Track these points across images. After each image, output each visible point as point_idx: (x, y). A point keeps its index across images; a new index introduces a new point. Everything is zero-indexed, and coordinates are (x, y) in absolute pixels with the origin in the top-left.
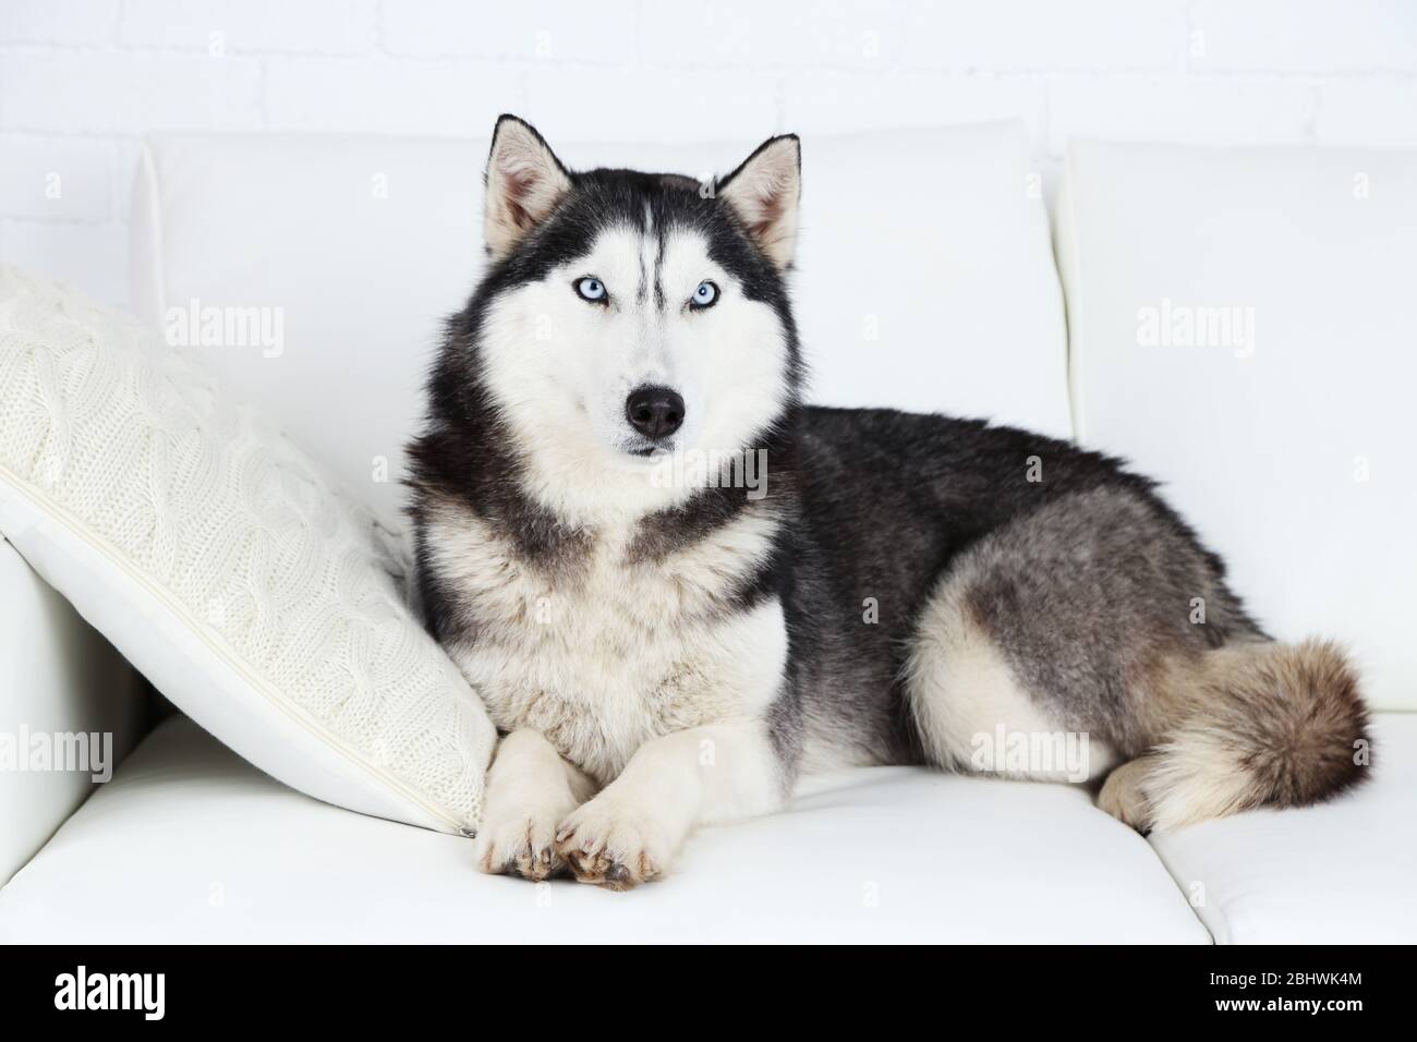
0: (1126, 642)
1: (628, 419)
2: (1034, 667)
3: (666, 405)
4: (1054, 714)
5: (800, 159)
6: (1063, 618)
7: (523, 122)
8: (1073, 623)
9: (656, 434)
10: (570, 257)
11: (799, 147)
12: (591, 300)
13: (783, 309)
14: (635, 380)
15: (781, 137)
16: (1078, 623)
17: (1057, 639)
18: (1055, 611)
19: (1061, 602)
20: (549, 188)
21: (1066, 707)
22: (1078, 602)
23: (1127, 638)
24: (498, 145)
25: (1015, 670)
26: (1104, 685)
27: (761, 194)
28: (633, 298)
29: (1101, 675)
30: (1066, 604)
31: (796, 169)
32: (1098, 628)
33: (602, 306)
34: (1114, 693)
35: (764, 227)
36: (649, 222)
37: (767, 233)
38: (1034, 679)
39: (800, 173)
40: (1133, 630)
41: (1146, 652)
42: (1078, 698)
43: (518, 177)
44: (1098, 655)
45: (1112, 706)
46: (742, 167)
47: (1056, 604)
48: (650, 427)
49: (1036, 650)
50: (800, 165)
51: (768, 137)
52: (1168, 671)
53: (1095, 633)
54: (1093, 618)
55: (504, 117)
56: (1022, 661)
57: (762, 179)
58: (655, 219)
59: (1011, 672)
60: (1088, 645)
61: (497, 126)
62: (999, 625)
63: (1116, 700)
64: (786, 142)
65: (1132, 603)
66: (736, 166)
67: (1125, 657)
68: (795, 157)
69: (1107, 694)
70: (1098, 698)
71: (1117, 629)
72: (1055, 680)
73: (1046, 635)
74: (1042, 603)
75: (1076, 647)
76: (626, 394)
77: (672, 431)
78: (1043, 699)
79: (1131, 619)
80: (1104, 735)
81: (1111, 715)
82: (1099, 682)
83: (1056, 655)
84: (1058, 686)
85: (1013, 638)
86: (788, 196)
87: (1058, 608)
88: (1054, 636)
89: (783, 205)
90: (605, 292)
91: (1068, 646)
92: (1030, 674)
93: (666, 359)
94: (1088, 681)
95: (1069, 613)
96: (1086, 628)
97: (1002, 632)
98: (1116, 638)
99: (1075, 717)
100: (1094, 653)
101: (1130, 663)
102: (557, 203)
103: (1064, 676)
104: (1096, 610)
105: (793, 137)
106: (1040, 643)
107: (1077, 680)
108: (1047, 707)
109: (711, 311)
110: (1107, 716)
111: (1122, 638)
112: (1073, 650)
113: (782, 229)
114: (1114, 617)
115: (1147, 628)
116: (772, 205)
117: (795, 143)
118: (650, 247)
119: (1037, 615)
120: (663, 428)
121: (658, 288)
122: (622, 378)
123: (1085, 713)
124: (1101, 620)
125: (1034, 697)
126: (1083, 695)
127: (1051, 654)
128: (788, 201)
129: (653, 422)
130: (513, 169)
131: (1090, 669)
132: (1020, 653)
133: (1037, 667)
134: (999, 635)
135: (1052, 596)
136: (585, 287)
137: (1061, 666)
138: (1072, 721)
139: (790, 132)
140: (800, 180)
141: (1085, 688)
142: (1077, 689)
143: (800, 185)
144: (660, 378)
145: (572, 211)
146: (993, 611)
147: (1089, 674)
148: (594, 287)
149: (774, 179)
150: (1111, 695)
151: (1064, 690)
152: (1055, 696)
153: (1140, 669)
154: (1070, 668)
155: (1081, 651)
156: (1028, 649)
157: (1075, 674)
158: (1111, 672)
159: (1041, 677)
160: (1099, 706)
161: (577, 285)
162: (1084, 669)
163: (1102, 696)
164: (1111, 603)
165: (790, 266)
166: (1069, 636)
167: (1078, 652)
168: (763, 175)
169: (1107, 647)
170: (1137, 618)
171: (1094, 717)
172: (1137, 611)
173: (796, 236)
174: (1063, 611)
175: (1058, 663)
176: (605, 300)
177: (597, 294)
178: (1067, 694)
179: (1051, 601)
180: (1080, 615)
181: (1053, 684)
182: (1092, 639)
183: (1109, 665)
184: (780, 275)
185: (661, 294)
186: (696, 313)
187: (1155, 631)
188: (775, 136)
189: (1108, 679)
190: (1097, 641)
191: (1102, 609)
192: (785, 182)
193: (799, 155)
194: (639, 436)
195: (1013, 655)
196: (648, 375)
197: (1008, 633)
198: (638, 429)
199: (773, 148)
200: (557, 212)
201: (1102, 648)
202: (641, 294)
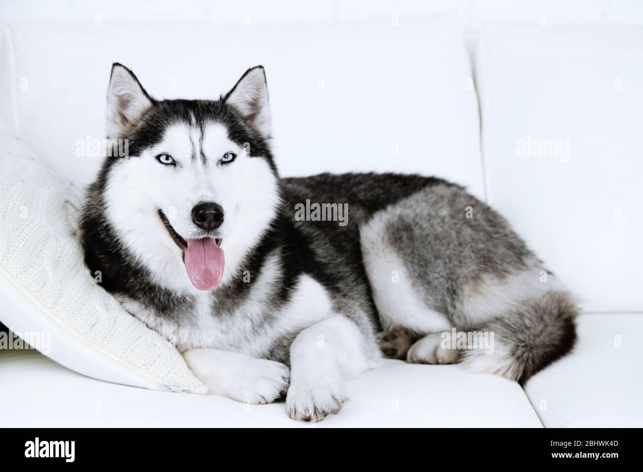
0: (465, 265)
1: (194, 222)
2: (417, 269)
3: (213, 212)
4: (421, 295)
5: (265, 79)
6: (435, 248)
7: (125, 68)
8: (440, 251)
9: (209, 228)
10: (153, 144)
11: (264, 73)
12: (166, 164)
13: (269, 158)
14: (195, 200)
15: (254, 68)
16: (442, 252)
17: (430, 258)
18: (432, 244)
19: (435, 240)
20: (140, 105)
21: (428, 293)
22: (443, 241)
23: (465, 263)
24: (112, 80)
25: (408, 269)
26: (450, 283)
27: (248, 100)
28: (189, 160)
29: (449, 278)
30: (438, 242)
31: (264, 84)
32: (452, 255)
33: (173, 166)
34: (454, 288)
35: (252, 117)
36: (194, 120)
37: (256, 120)
38: (416, 274)
39: (267, 86)
40: (469, 260)
41: (474, 271)
42: (436, 287)
43: (123, 98)
44: (450, 268)
45: (452, 295)
46: (235, 87)
47: (433, 241)
48: (206, 225)
49: (419, 262)
50: (266, 82)
51: (247, 69)
52: (484, 282)
53: (450, 258)
54: (450, 251)
55: (116, 64)
56: (412, 266)
57: (247, 91)
58: (197, 119)
59: (405, 270)
60: (445, 263)
61: (112, 69)
62: (403, 246)
63: (454, 292)
64: (257, 70)
65: (471, 247)
66: (232, 87)
67: (463, 272)
68: (263, 78)
69: (451, 287)
70: (445, 289)
71: (461, 258)
72: (426, 276)
73: (425, 255)
74: (426, 238)
75: (439, 263)
76: (191, 208)
77: (218, 226)
78: (418, 286)
79: (470, 255)
80: (444, 310)
81: (450, 299)
82: (447, 282)
83: (429, 265)
84: (427, 280)
85: (410, 254)
86: (262, 100)
87: (433, 243)
88: (430, 256)
89: (260, 105)
90: (174, 160)
91: (435, 262)
92: (414, 271)
93: (211, 188)
94: (442, 280)
95: (438, 246)
96: (446, 254)
97: (404, 250)
98: (460, 262)
99: (431, 298)
100: (448, 267)
101: (464, 275)
102: (144, 114)
103: (431, 276)
104: (452, 246)
105: (261, 67)
106: (421, 258)
107: (437, 278)
108: (418, 291)
109: (231, 164)
110: (448, 299)
111: (463, 262)
112: (437, 264)
113: (262, 117)
114: (461, 252)
115: (477, 261)
116: (255, 105)
117: (261, 70)
118: (196, 133)
119: (422, 245)
120: (213, 224)
121: (202, 153)
122: (188, 200)
123: (436, 297)
124: (453, 252)
125: (414, 285)
126: (438, 287)
127: (426, 265)
128: (262, 102)
129: (207, 221)
130: (121, 93)
131: (444, 274)
132: (411, 262)
133: (419, 270)
134: (402, 252)
135: (431, 236)
136: (163, 159)
137: (430, 271)
138: (429, 300)
139: (259, 65)
140: (267, 90)
141: (440, 283)
142: (436, 283)
143: (268, 93)
144: (209, 198)
145: (153, 118)
146: (401, 238)
147: (443, 277)
148: (167, 158)
149: (254, 91)
150: (452, 289)
151: (429, 283)
152: (423, 285)
153: (469, 278)
154: (434, 272)
155: (441, 265)
156: (416, 261)
157: (436, 275)
158: (454, 277)
159: (420, 274)
160: (445, 293)
161: (158, 158)
162: (441, 274)
163: (448, 289)
164: (460, 244)
165: (269, 137)
166: (437, 257)
167: (439, 265)
168: (248, 90)
169: (454, 265)
170: (472, 255)
171: (441, 300)
172: (473, 252)
173: (270, 120)
174: (436, 245)
175: (429, 269)
176: (174, 163)
177: (170, 161)
178: (430, 285)
179: (430, 239)
180: (444, 248)
181: (425, 278)
182: (447, 260)
183: (454, 274)
184: (266, 141)
185: (204, 156)
186: (224, 166)
187: (480, 263)
188: (251, 68)
189: (452, 280)
190: (450, 261)
191: (455, 246)
192: (260, 92)
193: (265, 76)
194: (200, 230)
195: (408, 262)
196: (202, 197)
197: (407, 252)
198: (199, 226)
199: (250, 74)
200: (144, 119)
201: (451, 265)
202: (193, 157)
